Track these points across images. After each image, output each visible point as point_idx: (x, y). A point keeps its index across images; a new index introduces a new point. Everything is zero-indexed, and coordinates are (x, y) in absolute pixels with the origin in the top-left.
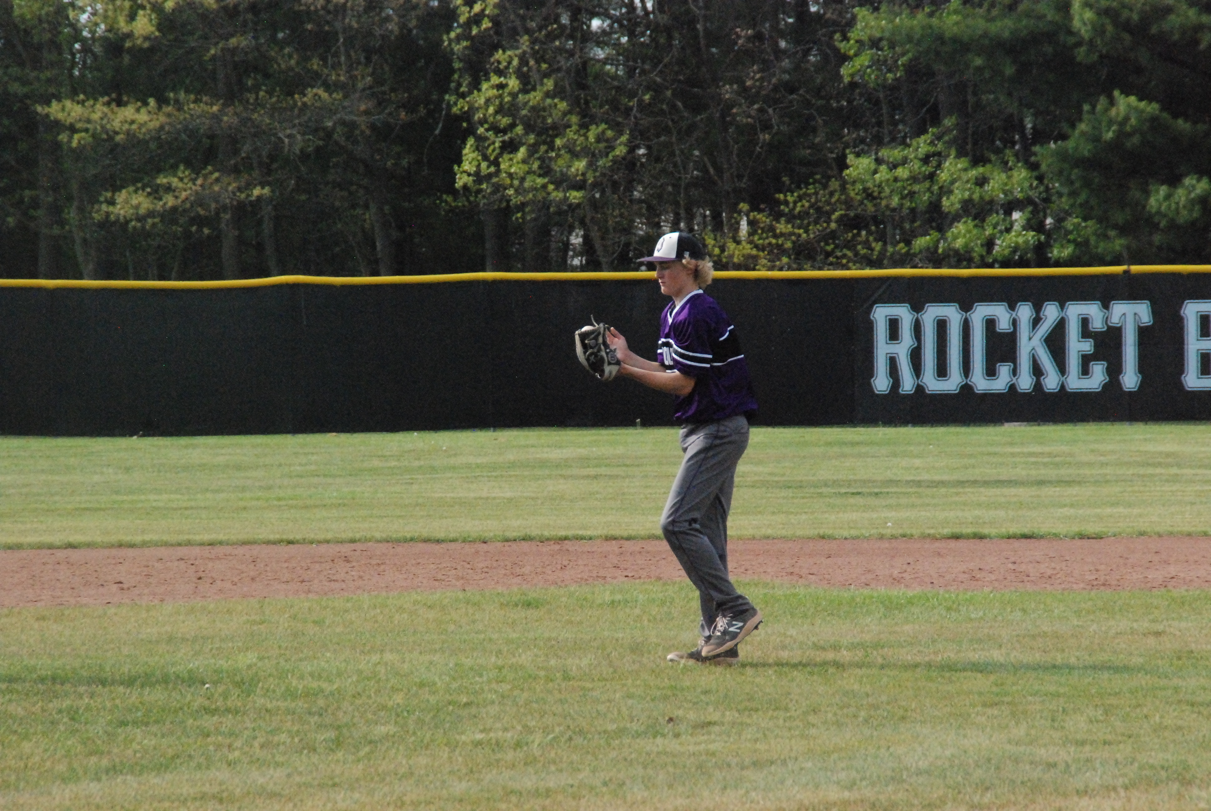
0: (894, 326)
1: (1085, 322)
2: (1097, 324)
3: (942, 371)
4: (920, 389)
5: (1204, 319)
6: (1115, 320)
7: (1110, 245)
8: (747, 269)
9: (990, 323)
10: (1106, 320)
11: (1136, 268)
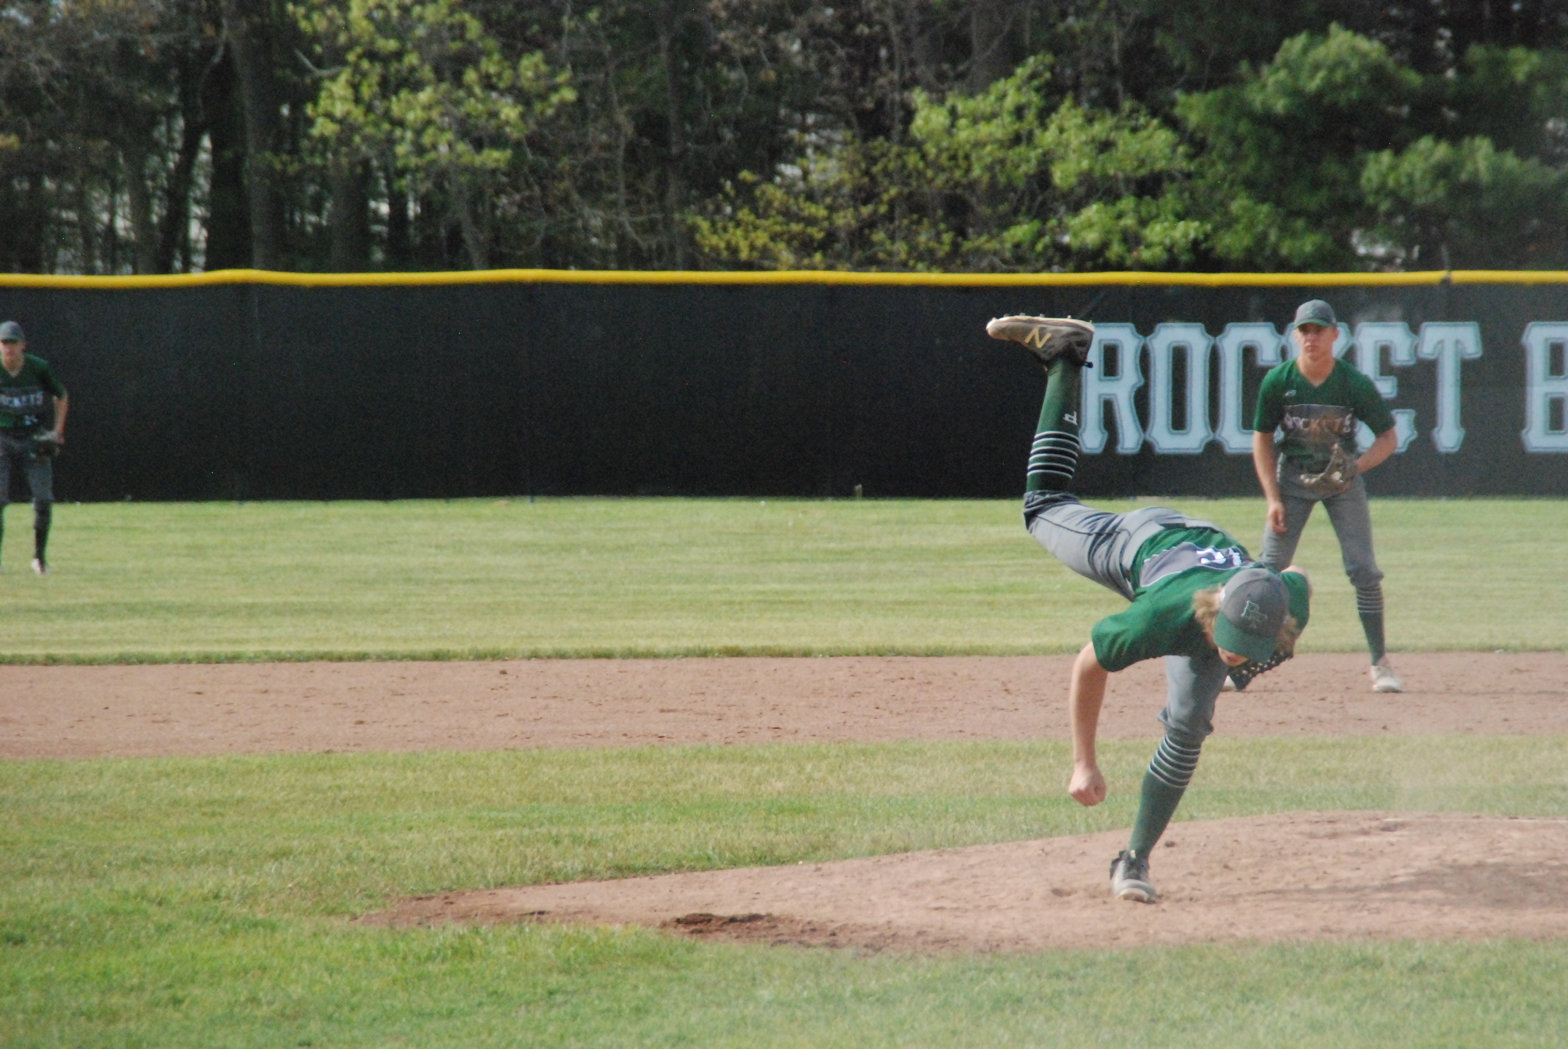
0: (1111, 355)
1: (1385, 352)
2: (1402, 356)
3: (1179, 421)
4: (1147, 447)
5: (1556, 351)
6: (1427, 350)
7: (1298, 244)
8: (762, 268)
9: (1248, 353)
10: (1415, 349)
11: (1460, 276)
